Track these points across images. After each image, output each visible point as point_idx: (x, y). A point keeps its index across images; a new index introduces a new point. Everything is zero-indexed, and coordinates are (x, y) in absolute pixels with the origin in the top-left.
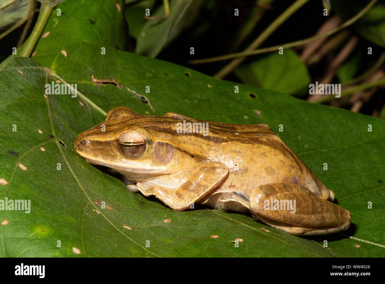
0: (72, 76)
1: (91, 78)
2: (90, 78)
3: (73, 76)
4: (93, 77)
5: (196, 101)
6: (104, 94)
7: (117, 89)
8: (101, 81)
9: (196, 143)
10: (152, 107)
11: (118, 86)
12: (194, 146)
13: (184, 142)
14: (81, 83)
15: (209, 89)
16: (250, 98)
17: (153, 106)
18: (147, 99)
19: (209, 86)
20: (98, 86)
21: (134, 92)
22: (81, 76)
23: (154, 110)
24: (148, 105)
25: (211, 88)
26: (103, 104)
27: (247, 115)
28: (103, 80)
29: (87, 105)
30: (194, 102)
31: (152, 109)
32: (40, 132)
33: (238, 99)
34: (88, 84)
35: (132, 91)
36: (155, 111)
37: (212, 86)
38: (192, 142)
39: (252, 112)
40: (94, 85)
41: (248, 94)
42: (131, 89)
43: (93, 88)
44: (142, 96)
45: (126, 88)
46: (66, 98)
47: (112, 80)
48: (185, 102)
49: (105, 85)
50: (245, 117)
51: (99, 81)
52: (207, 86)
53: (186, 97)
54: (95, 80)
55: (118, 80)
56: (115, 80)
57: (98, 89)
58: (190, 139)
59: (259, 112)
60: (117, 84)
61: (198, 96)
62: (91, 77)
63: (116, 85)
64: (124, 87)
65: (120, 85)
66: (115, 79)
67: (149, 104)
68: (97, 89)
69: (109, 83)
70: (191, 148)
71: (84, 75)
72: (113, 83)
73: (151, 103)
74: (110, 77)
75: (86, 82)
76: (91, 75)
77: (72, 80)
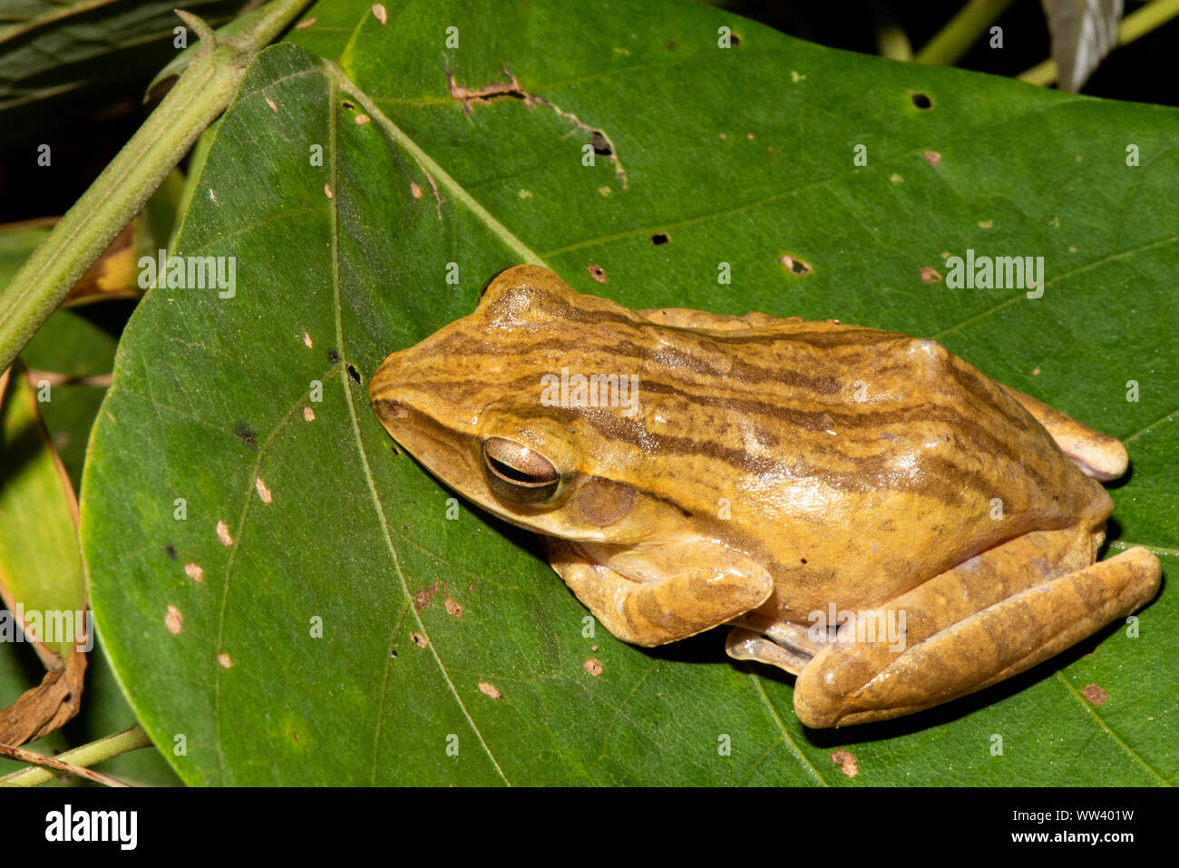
0: (396, 85)
1: (450, 87)
2: (446, 86)
3: (400, 84)
4: (453, 83)
5: (751, 137)
6: (486, 135)
7: (524, 110)
8: (478, 93)
9: (706, 477)
10: (619, 170)
11: (527, 101)
12: (696, 485)
13: (672, 475)
14: (422, 105)
15: (794, 86)
16: (912, 110)
17: (625, 165)
18: (608, 140)
19: (796, 77)
20: (468, 111)
21: (573, 117)
22: (423, 82)
23: (625, 179)
24: (609, 163)
25: (801, 82)
26: (478, 178)
27: (897, 169)
28: (482, 91)
29: (435, 187)
30: (747, 140)
31: (621, 174)
32: (308, 342)
33: (878, 117)
34: (441, 105)
35: (566, 115)
36: (629, 183)
37: (803, 77)
38: (694, 473)
39: (915, 158)
40: (458, 106)
41: (908, 96)
42: (564, 110)
43: (453, 117)
44: (595, 130)
45: (551, 104)
46: (379, 182)
47: (511, 82)
48: (721, 140)
49: (489, 103)
50: (895, 178)
51: (470, 94)
52: (790, 78)
53: (722, 125)
54: (460, 93)
55: (530, 82)
56: (520, 83)
57: (469, 120)
58: (690, 466)
59: (936, 157)
60: (524, 93)
61: (761, 117)
62: (450, 83)
63: (522, 97)
64: (546, 102)
65: (533, 96)
66: (519, 76)
67: (614, 157)
68: (464, 120)
69: (502, 94)
70: (686, 492)
71: (431, 80)
72: (513, 94)
73: (619, 154)
74: (504, 74)
75: (436, 101)
76: (449, 75)
77: (397, 97)
